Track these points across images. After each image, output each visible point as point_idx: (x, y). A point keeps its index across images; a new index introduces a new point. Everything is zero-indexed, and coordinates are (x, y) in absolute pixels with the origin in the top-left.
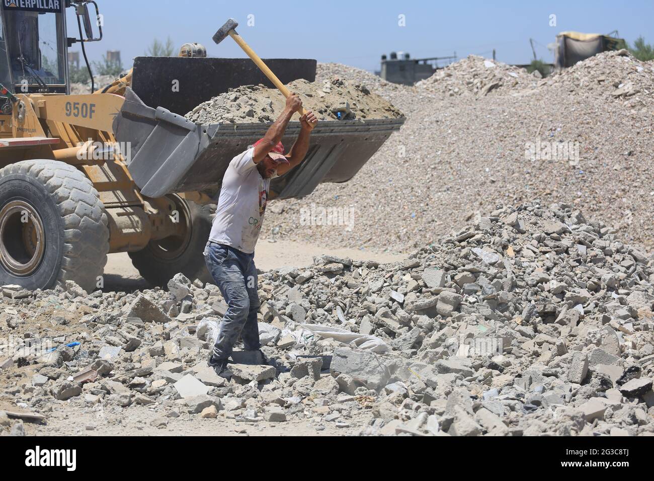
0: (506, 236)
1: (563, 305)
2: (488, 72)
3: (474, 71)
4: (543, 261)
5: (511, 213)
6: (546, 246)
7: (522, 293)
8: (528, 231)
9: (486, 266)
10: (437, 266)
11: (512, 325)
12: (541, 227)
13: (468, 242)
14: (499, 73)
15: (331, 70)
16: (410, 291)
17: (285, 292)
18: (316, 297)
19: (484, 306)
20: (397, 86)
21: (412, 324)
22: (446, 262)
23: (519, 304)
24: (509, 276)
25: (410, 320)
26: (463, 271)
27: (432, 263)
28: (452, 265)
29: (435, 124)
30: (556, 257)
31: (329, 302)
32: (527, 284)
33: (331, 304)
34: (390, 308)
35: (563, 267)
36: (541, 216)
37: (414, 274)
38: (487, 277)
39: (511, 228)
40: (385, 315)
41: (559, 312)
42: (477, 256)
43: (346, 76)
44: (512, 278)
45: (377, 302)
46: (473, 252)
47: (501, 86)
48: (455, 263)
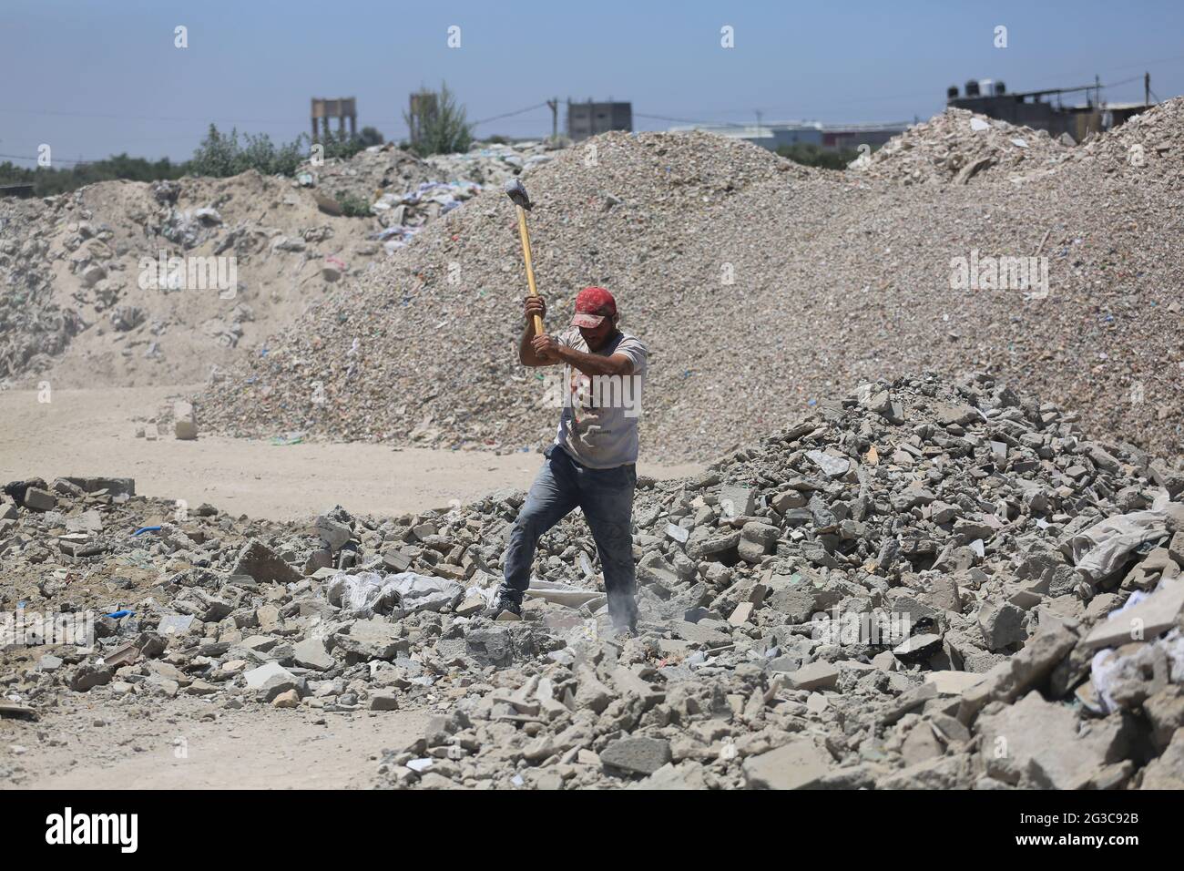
0: (866, 430)
1: (949, 540)
2: (976, 139)
3: (951, 138)
4: (925, 469)
5: (881, 390)
6: (936, 444)
7: (882, 523)
8: (909, 420)
9: (826, 479)
10: (748, 481)
11: (860, 575)
12: (931, 413)
13: (801, 441)
14: (994, 140)
15: (690, 145)
16: (699, 524)
17: (500, 530)
18: (549, 538)
19: (814, 545)
20: (810, 169)
21: (698, 576)
22: (761, 474)
23: (876, 541)
24: (861, 496)
25: (695, 571)
26: (787, 488)
27: (739, 478)
28: (771, 479)
29: (864, 239)
30: (949, 463)
31: (570, 544)
32: (893, 508)
33: (572, 548)
34: (664, 551)
35: (959, 479)
36: (934, 395)
37: (708, 495)
38: (825, 497)
39: (877, 417)
40: (655, 563)
41: (940, 552)
42: (814, 464)
43: (717, 155)
44: (867, 499)
45: (643, 543)
46: (807, 458)
47: (995, 164)
48: (776, 476)
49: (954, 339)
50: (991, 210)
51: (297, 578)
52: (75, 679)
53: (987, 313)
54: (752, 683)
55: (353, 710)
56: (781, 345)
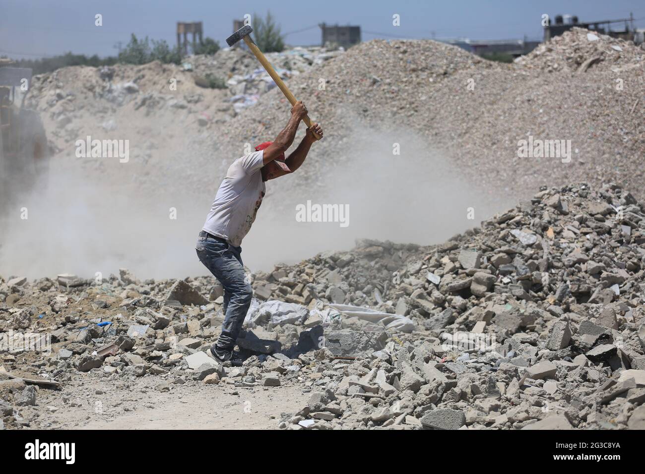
0: (546, 218)
1: (598, 285)
2: (591, 46)
3: (576, 45)
4: (583, 242)
5: (555, 194)
6: (588, 227)
7: (557, 274)
8: (571, 212)
9: (523, 247)
10: (476, 248)
11: (545, 305)
12: (585, 208)
13: (507, 224)
14: (602, 46)
15: (421, 48)
16: (447, 273)
17: (326, 275)
18: (356, 280)
19: (517, 286)
20: (492, 63)
21: (447, 304)
22: (483, 244)
23: (554, 284)
24: (545, 257)
25: (445, 301)
26: (499, 252)
27: (470, 245)
28: (490, 247)
29: (526, 104)
30: (597, 238)
31: (368, 284)
32: (564, 265)
33: (369, 286)
34: (426, 289)
35: (603, 248)
36: (586, 197)
37: (452, 256)
38: (523, 258)
39: (553, 210)
40: (421, 296)
41: (593, 292)
42: (515, 237)
43: (437, 54)
44: (548, 259)
45: (413, 284)
46: (511, 234)
47: (603, 60)
48: (493, 245)
49: (582, 164)
50: (603, 87)
51: (206, 303)
52: (80, 364)
53: (602, 148)
54: (510, 375)
55: (253, 386)
56: (477, 166)
